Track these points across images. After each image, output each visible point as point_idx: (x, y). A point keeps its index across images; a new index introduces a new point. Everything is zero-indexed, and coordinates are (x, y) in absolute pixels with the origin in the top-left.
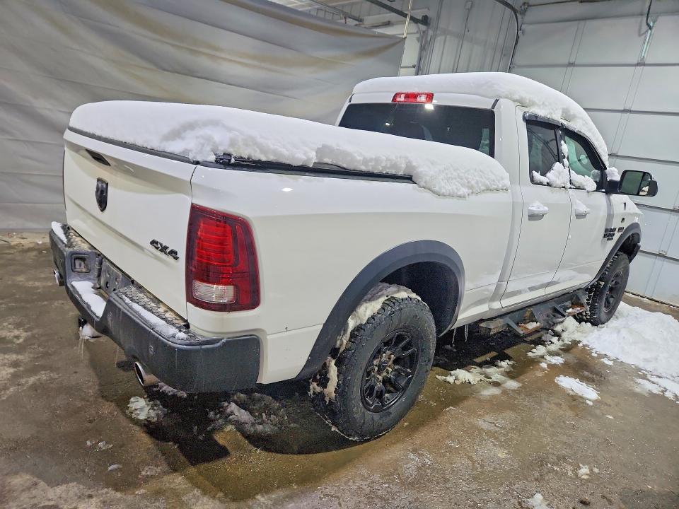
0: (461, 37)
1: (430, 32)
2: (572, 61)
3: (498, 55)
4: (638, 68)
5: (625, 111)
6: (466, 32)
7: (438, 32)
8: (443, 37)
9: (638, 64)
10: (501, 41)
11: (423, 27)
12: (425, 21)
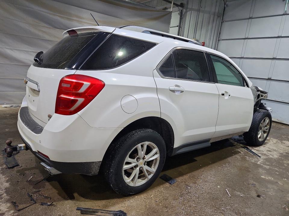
0: (199, 11)
1: (184, 10)
2: (251, 16)
3: (216, 17)
4: (284, 16)
5: (278, 37)
6: (201, 9)
7: (188, 10)
8: (190, 12)
9: (284, 15)
10: (217, 11)
11: (181, 8)
12: (182, 5)
